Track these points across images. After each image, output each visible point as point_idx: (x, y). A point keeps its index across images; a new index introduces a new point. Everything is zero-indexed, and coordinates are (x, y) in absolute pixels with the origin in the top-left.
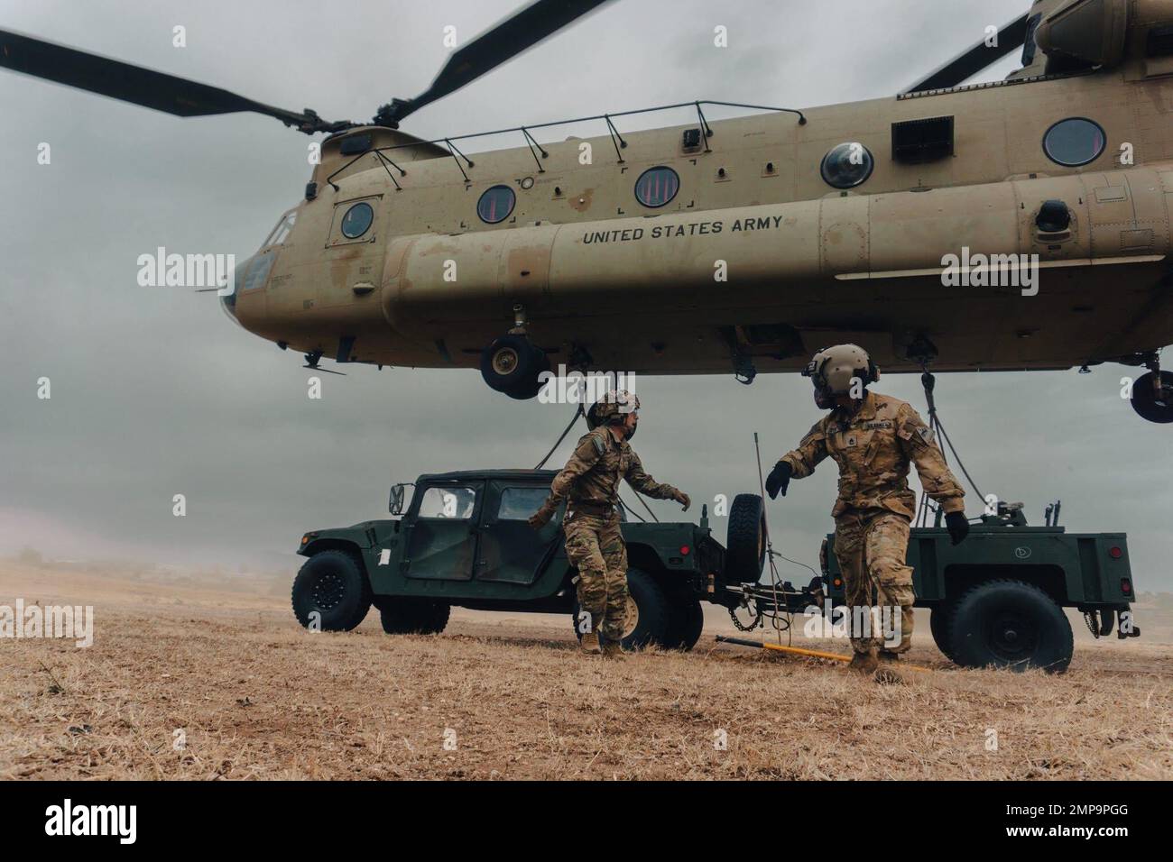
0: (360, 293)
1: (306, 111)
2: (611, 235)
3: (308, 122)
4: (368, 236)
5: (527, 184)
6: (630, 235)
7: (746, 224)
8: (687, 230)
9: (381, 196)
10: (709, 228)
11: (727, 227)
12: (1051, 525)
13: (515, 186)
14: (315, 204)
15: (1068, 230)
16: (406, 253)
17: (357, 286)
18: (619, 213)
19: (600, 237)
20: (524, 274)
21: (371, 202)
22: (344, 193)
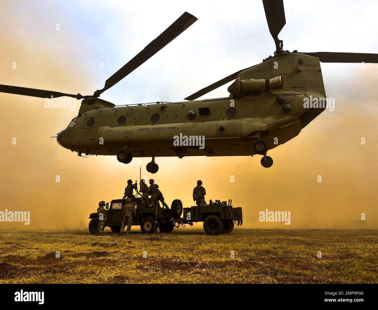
0: (91, 139)
1: (78, 94)
2: (144, 129)
3: (79, 97)
4: (93, 126)
5: (129, 116)
6: (148, 129)
7: (170, 128)
8: (159, 129)
9: (96, 117)
10: (163, 129)
11: (166, 129)
12: (230, 205)
13: (126, 117)
14: (80, 118)
15: (224, 132)
16: (102, 131)
17: (90, 138)
18: (148, 123)
19: (142, 130)
20: (126, 137)
21: (94, 118)
22: (87, 116)
